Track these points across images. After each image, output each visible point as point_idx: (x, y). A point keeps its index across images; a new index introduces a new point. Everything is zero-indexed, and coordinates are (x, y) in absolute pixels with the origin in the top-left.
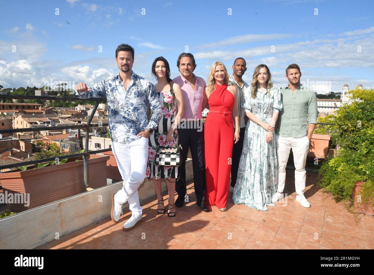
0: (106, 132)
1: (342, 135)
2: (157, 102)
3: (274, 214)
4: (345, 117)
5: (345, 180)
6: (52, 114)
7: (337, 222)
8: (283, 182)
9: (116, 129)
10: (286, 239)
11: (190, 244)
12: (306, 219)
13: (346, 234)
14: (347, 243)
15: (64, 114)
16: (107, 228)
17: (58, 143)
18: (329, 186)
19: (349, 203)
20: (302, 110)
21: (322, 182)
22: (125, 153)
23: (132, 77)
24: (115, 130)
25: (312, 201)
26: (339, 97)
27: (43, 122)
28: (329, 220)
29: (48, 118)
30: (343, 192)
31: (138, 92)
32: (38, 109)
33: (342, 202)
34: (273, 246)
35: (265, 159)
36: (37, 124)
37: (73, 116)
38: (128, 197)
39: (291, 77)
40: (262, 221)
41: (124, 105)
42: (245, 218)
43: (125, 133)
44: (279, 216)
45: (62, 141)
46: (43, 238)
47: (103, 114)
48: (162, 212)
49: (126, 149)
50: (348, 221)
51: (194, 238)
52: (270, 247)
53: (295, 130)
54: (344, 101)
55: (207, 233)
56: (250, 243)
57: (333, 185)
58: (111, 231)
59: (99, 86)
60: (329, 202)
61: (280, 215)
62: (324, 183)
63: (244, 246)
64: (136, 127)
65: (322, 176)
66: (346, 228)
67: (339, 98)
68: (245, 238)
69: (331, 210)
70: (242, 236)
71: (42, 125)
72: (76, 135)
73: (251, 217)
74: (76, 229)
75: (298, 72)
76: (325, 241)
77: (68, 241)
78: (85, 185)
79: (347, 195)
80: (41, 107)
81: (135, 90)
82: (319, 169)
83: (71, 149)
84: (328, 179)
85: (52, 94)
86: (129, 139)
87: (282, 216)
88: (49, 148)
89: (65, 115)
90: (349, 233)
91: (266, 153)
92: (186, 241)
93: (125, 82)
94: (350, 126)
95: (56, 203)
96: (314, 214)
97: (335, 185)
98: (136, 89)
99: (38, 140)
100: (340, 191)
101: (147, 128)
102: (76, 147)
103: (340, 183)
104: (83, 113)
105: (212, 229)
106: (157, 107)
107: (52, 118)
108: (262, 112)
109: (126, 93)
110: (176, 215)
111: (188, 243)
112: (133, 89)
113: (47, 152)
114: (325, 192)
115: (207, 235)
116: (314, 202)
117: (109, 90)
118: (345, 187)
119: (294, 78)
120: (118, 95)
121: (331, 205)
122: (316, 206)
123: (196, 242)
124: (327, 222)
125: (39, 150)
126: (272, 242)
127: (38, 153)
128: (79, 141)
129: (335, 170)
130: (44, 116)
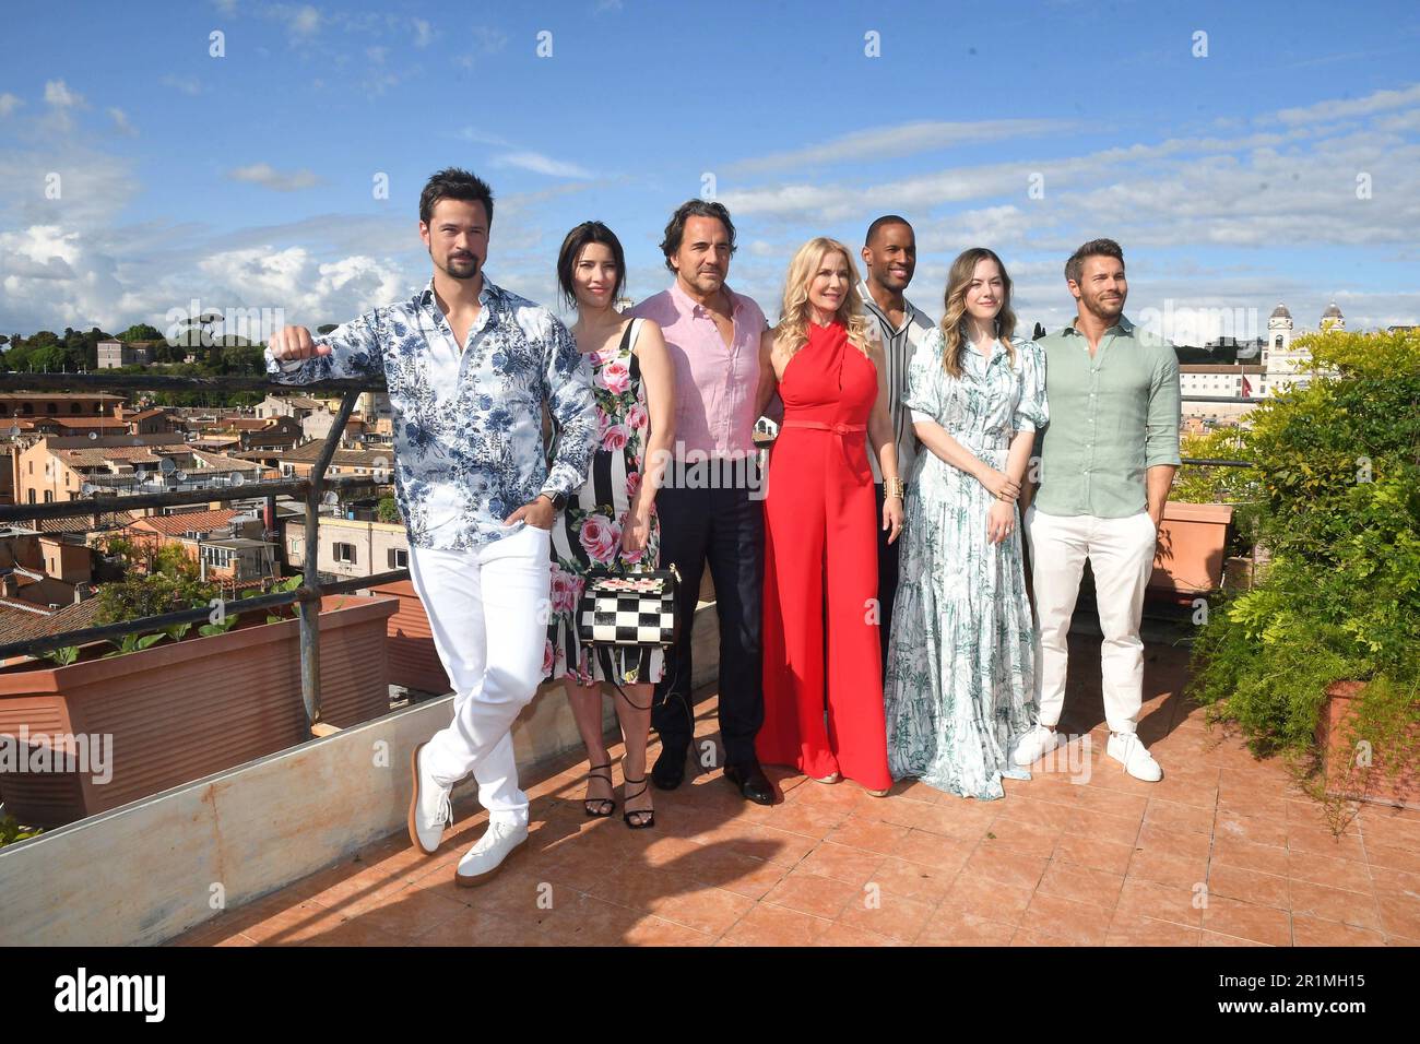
0: (374, 498)
1: (1275, 504)
2: (579, 391)
3: (1026, 807)
4: (1288, 438)
5: (1289, 678)
6: (167, 435)
7: (1263, 835)
8: (1057, 686)
9: (427, 498)
10: (1075, 902)
11: (714, 931)
12: (1149, 825)
13: (1300, 880)
14: (1303, 914)
15: (214, 433)
16: (395, 877)
17: (190, 545)
18: (1231, 699)
19: (1307, 759)
20: (1128, 415)
21: (1205, 683)
22: (464, 590)
23: (483, 297)
24: (423, 501)
25: (1166, 755)
27: (131, 464)
28: (1235, 829)
29: (149, 451)
30: (1283, 720)
31: (508, 354)
32: (109, 413)
33: (1280, 758)
34: (1028, 932)
35: (987, 605)
36: (110, 471)
37: (248, 441)
38: (473, 758)
39: (1098, 287)
40: (982, 838)
41: (454, 406)
42: (917, 827)
43: (461, 512)
44: (1047, 816)
45: (205, 537)
46: (149, 923)
47: (363, 433)
48: (604, 809)
49: (466, 574)
50: (1302, 828)
51: (730, 908)
52: (1019, 936)
53: (1103, 487)
54: (1274, 370)
55: (778, 889)
56: (942, 924)
57: (1245, 694)
58: (411, 889)
59: (357, 335)
60: (1232, 759)
61: (1048, 812)
62: (1211, 689)
64: (501, 487)
65: (1203, 663)
66: (1298, 856)
67: (1256, 360)
68: (924, 905)
69: (1238, 789)
70: (909, 898)
71: (127, 476)
72: (260, 514)
73: (941, 824)
74: (277, 884)
76: (1222, 909)
77: (247, 932)
78: (306, 714)
79: (1299, 731)
80: (123, 408)
81: (494, 348)
82: (1192, 635)
83: (240, 567)
84: (1226, 670)
85: (166, 356)
86: (476, 536)
87: (1057, 816)
88: (156, 566)
89: (215, 438)
90: (1310, 875)
91: (992, 583)
92: (700, 920)
93: (457, 316)
94: (1309, 472)
95: (195, 789)
96: (1176, 808)
97: (1254, 696)
98: (501, 343)
99: (113, 533)
100: (1271, 719)
101: (543, 489)
102: (259, 561)
103: (1271, 686)
104: (285, 430)
105: (794, 873)
106: (581, 408)
107: (167, 447)
108: (980, 428)
109: (460, 358)
110: (658, 822)
111: (707, 929)
112: (488, 344)
113: (148, 580)
114: (1214, 720)
115: (779, 898)
116: (1177, 758)
117: (395, 350)
118: (1293, 701)
119: (1109, 290)
120: (432, 366)
121: (1238, 770)
122: (1182, 774)
123: (739, 925)
124: (1228, 834)
125: (116, 574)
126: (1022, 917)
127: (114, 585)
128: (271, 535)
129: (1254, 639)
130: (136, 442)
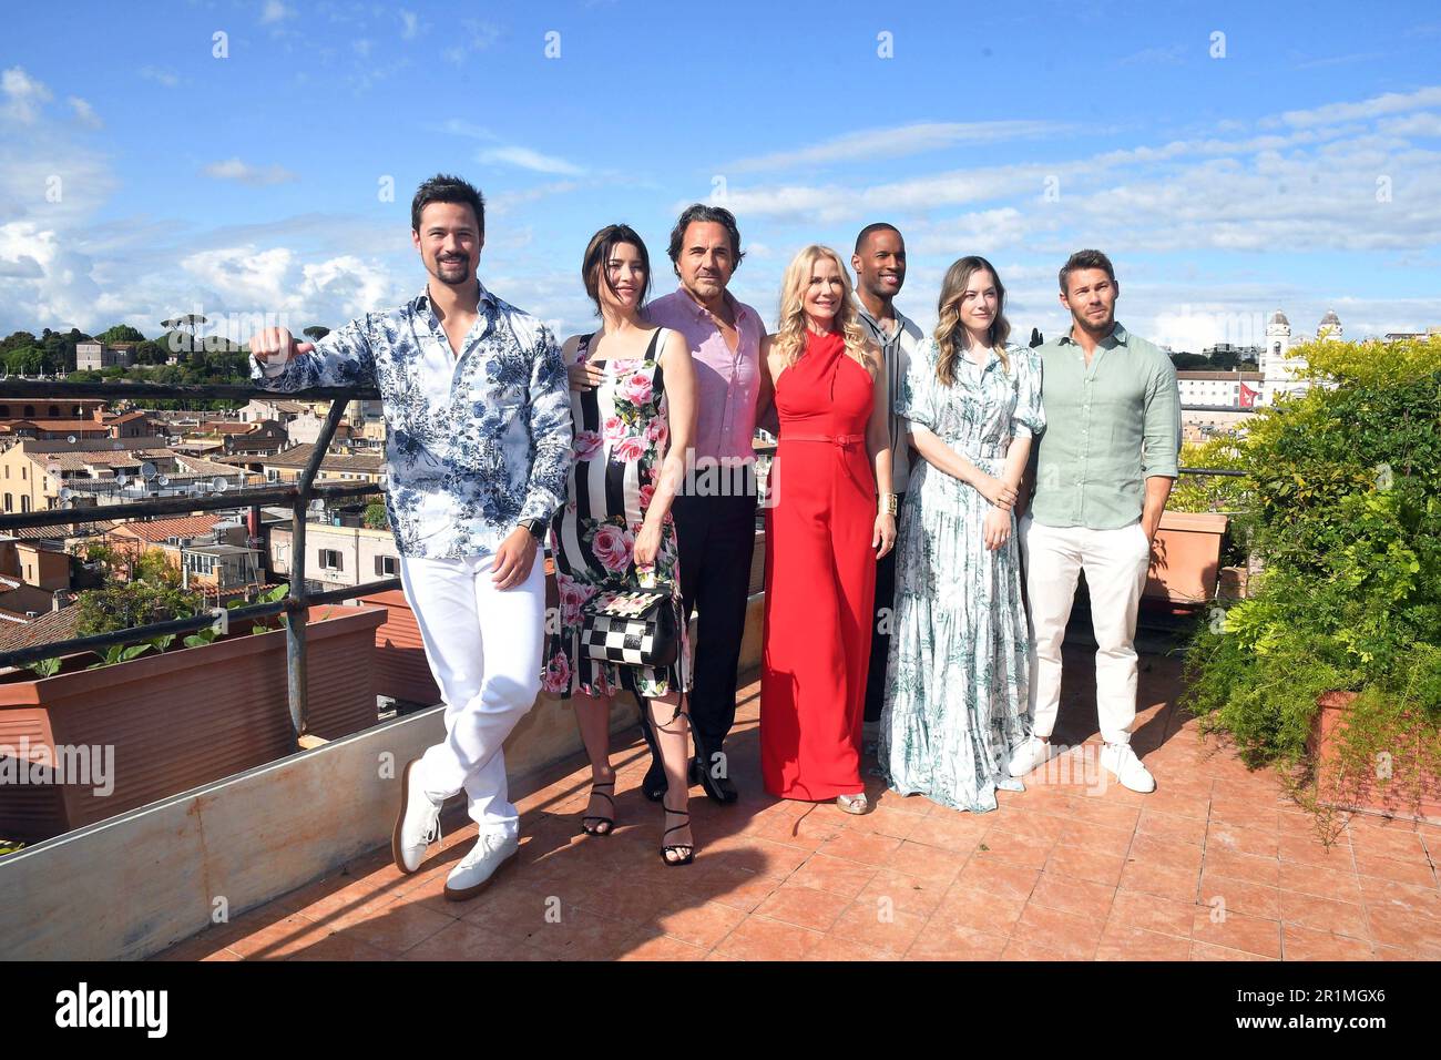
0: (361, 504)
1: (1268, 515)
3: (1020, 819)
4: (1282, 448)
5: (1281, 689)
6: (148, 439)
7: (1255, 847)
8: (1051, 697)
9: (418, 507)
10: (1067, 914)
11: (706, 944)
12: (1142, 836)
13: (1290, 891)
14: (1293, 924)
15: (197, 437)
16: (383, 890)
17: (172, 551)
18: (1224, 709)
19: (1299, 769)
20: (1122, 426)
21: (1198, 693)
22: (456, 598)
23: (480, 306)
24: (413, 510)
25: (1159, 765)
26: (1252, 364)
27: (111, 468)
28: (1227, 840)
29: (130, 455)
30: (1275, 731)
31: (503, 362)
32: (89, 417)
33: (1271, 769)
34: (1020, 944)
35: (982, 614)
36: (89, 476)
37: (232, 445)
38: (466, 775)
39: (1082, 300)
40: (974, 849)
41: (448, 414)
42: (911, 838)
43: (455, 520)
44: (1040, 828)
45: (187, 543)
46: (132, 938)
47: (350, 437)
48: (600, 828)
49: (460, 583)
50: (1293, 839)
51: (721, 920)
52: (1011, 948)
53: (1097, 499)
54: (1272, 378)
55: (769, 902)
56: (934, 936)
57: (1237, 705)
58: (399, 902)
59: (348, 342)
60: (1225, 770)
61: (1041, 824)
62: (1205, 700)
63: (910, 948)
64: (494, 494)
65: (1196, 674)
66: (1287, 866)
67: (1253, 367)
68: (914, 917)
69: (1230, 799)
70: (900, 910)
71: (107, 480)
72: (244, 520)
73: (933, 835)
74: (264, 897)
75: (1106, 280)
77: (232, 946)
78: (293, 725)
79: (1291, 742)
80: (103, 411)
81: (489, 356)
82: (1186, 645)
83: (223, 574)
84: (1220, 681)
85: (148, 358)
86: (465, 547)
87: (1050, 827)
88: (137, 573)
89: (197, 442)
90: (1300, 885)
91: (988, 591)
92: (691, 932)
93: (451, 323)
94: (1302, 483)
95: (180, 801)
96: (1168, 818)
97: (1246, 706)
98: (495, 352)
99: (93, 539)
100: (1264, 729)
102: (242, 568)
103: (1263, 697)
104: (270, 434)
105: (786, 885)
107: (148, 452)
108: (977, 435)
109: (454, 364)
111: (698, 942)
112: (483, 352)
113: (128, 587)
114: (1208, 731)
115: (771, 910)
116: (1169, 769)
117: (387, 356)
118: (1285, 712)
119: (1092, 304)
120: (425, 373)
121: (1230, 781)
122: (1174, 785)
123: (730, 938)
124: (1219, 844)
125: (96, 581)
126: (1015, 928)
127: (94, 593)
128: (255, 541)
129: (1246, 650)
130: (116, 446)
